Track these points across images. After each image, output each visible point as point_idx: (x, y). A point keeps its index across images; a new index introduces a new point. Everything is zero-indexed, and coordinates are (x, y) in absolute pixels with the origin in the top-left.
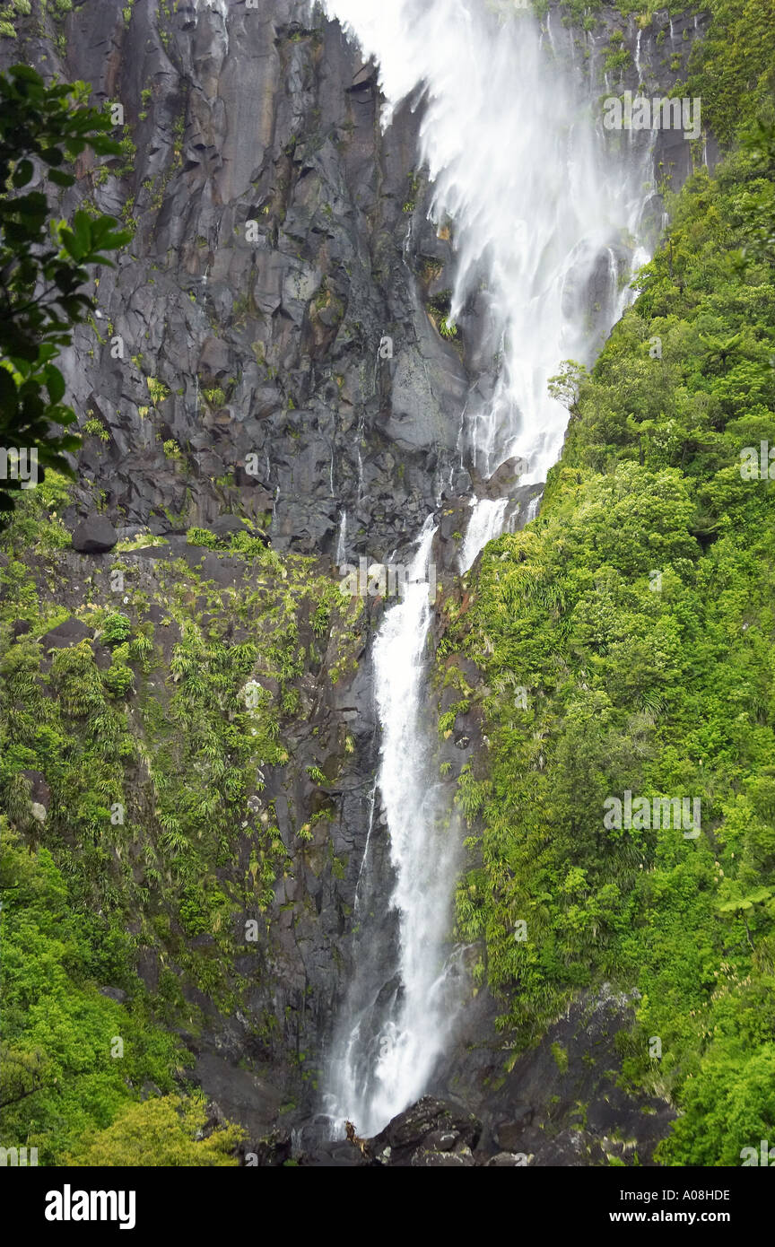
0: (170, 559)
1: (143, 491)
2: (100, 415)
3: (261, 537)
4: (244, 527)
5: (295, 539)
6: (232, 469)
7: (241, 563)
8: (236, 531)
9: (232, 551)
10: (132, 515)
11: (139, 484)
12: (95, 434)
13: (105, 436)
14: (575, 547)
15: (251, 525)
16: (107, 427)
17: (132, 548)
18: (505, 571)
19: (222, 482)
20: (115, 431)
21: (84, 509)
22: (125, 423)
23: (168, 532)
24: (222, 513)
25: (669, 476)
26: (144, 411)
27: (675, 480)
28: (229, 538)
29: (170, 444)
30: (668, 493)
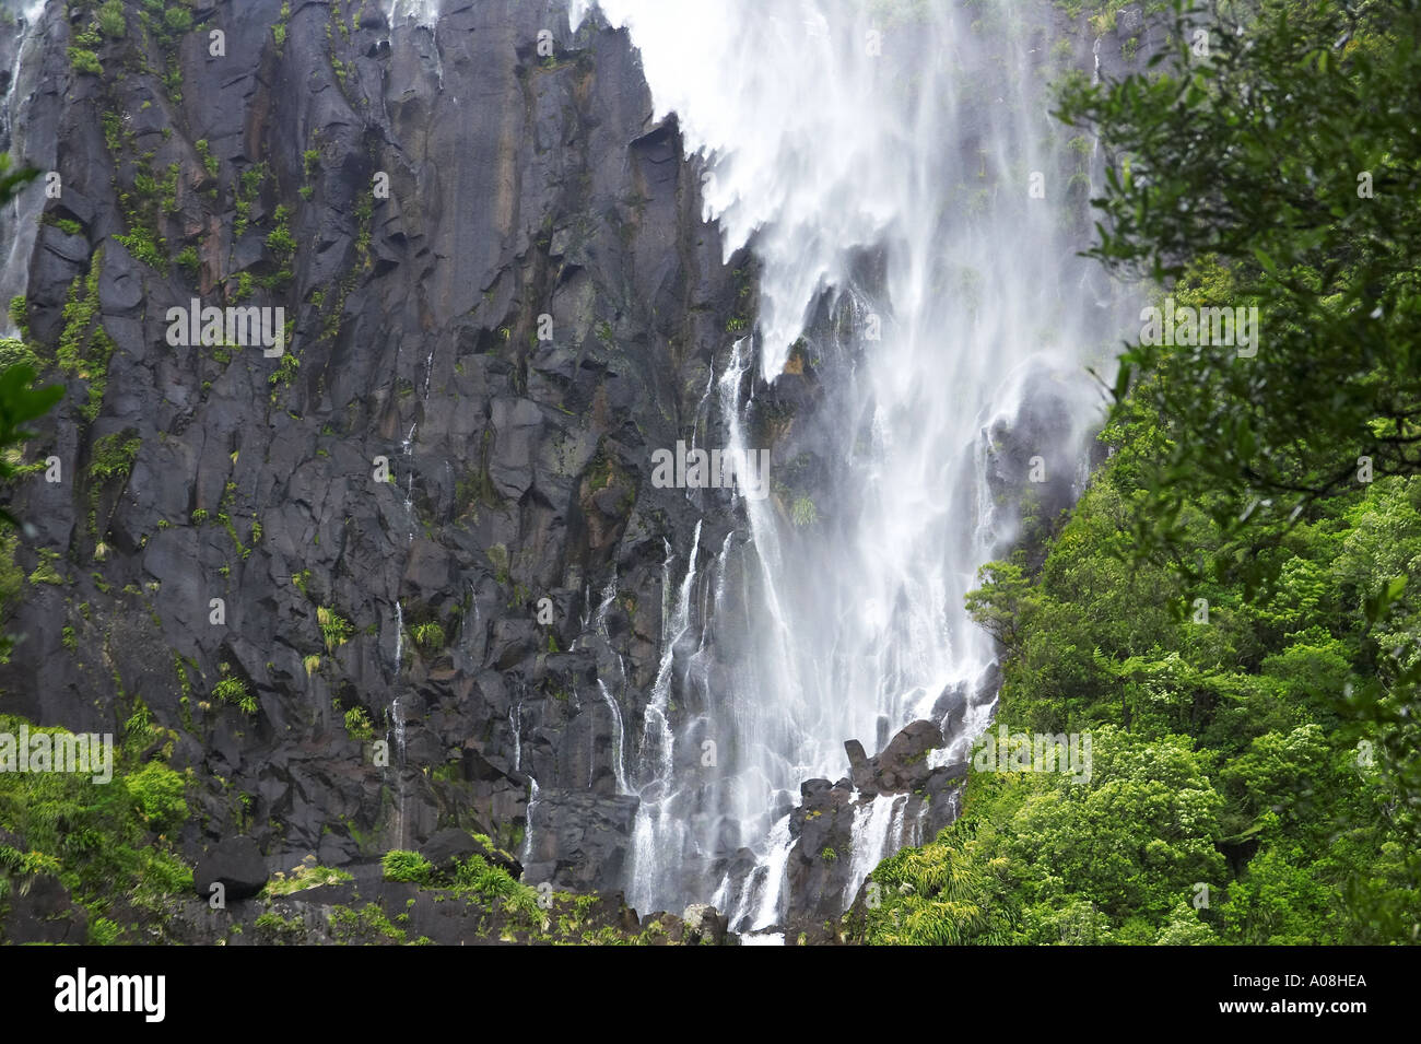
0: (355, 904)
1: (312, 793)
2: (240, 672)
3: (507, 865)
4: (478, 848)
5: (561, 865)
6: (457, 753)
7: (474, 909)
8: (465, 856)
9: (458, 890)
10: (295, 835)
11: (306, 783)
12: (232, 702)
13: (249, 705)
14: (1023, 869)
15: (489, 845)
16: (253, 690)
17: (293, 888)
18: (909, 911)
19: (440, 776)
20: (265, 696)
21: (213, 826)
22: (282, 684)
23: (356, 860)
24: (441, 825)
25: (1174, 749)
26: (312, 661)
27: (1186, 754)
28: (453, 869)
29: (354, 714)
30: (1177, 776)
